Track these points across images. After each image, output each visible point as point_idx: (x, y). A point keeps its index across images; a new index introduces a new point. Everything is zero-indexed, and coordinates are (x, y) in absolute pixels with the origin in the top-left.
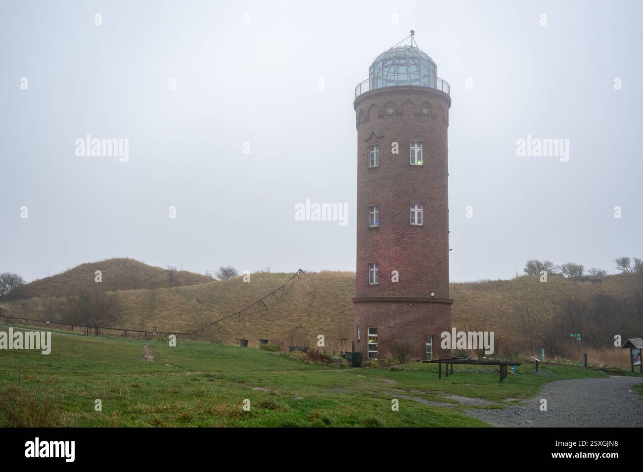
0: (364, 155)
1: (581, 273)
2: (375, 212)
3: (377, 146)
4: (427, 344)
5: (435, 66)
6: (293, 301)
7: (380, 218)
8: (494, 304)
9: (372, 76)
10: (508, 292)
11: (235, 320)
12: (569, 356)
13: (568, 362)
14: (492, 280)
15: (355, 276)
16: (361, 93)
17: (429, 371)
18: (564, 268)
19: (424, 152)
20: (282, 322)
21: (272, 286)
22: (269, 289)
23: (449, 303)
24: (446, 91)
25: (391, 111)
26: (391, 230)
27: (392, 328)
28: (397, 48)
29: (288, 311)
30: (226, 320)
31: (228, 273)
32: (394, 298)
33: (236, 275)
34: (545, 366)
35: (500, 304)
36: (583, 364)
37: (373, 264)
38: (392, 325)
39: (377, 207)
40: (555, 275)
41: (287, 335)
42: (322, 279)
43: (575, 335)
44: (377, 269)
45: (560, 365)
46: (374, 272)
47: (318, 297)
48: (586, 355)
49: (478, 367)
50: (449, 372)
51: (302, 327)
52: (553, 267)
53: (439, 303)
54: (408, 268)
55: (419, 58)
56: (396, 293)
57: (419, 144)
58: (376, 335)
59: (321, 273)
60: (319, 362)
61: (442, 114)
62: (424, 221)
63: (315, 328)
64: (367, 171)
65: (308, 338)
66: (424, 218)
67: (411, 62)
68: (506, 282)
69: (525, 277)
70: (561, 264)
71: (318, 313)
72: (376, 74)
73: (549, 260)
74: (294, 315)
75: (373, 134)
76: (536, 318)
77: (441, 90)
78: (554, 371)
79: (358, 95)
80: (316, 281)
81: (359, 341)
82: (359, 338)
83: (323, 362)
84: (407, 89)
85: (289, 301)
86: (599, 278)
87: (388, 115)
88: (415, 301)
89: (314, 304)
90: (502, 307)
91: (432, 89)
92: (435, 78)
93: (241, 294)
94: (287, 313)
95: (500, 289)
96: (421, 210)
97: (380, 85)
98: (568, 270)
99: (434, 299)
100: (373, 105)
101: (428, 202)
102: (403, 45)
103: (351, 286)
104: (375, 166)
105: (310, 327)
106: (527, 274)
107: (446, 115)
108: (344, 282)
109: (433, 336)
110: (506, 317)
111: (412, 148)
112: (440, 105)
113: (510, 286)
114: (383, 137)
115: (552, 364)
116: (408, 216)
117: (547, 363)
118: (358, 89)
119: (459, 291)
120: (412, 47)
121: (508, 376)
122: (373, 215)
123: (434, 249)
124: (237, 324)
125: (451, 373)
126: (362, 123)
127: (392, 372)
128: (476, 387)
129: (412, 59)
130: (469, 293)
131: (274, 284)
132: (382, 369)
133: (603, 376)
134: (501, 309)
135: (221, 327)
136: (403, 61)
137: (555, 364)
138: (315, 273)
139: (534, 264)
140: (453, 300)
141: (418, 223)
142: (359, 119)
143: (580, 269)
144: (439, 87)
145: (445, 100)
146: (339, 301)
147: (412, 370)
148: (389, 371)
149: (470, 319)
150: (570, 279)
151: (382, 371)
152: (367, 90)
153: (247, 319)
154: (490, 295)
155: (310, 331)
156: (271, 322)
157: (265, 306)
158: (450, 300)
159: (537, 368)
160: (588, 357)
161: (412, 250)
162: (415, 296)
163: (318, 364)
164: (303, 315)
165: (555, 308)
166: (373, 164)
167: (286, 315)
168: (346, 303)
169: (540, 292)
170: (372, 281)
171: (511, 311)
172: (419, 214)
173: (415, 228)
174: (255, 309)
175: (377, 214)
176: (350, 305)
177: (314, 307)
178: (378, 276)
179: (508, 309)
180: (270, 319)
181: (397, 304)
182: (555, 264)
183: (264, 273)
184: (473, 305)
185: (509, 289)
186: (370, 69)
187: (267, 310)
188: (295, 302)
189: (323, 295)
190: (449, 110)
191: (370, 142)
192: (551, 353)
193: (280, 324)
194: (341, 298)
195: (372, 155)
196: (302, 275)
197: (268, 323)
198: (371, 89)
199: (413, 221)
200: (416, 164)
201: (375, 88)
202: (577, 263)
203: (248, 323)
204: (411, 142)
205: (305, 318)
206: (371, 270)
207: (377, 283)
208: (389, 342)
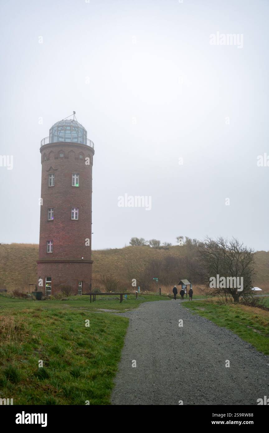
0: (46, 179)
1: (159, 245)
2: (51, 212)
3: (53, 174)
4: (80, 286)
5: (86, 132)
7: (54, 215)
8: (113, 262)
9: (51, 135)
12: (152, 290)
13: (152, 293)
14: (112, 249)
15: (39, 246)
16: (45, 144)
17: (83, 300)
19: (79, 179)
23: (91, 263)
24: (92, 146)
25: (62, 155)
26: (61, 222)
27: (60, 277)
28: (66, 120)
32: (61, 260)
34: (141, 295)
35: (116, 263)
36: (159, 294)
37: (50, 241)
39: (53, 209)
40: (145, 245)
42: (12, 249)
43: (155, 279)
44: (52, 244)
45: (148, 295)
46: (50, 246)
47: (10, 259)
48: (160, 289)
49: (108, 297)
50: (92, 300)
52: (145, 241)
53: (86, 263)
54: (70, 244)
55: (78, 127)
56: (63, 258)
57: (77, 175)
58: (51, 282)
59: (11, 245)
60: (21, 298)
62: (79, 217)
63: (9, 278)
64: (47, 188)
65: (5, 284)
66: (79, 216)
67: (73, 128)
68: (120, 250)
69: (130, 247)
70: (149, 240)
71: (10, 269)
72: (53, 133)
75: (51, 167)
76: (136, 270)
77: (90, 146)
78: (145, 298)
79: (43, 145)
80: (8, 250)
83: (23, 297)
84: (71, 144)
86: (168, 247)
87: (60, 158)
88: (73, 262)
89: (8, 264)
91: (84, 145)
92: (86, 139)
95: (116, 254)
96: (77, 211)
97: (55, 141)
98: (152, 243)
99: (83, 261)
100: (51, 152)
101: (81, 207)
102: (69, 119)
103: (31, 252)
104: (52, 186)
105: (5, 278)
106: (131, 245)
107: (92, 159)
108: (27, 250)
109: (82, 281)
110: (119, 270)
111: (73, 177)
112: (89, 154)
113: (122, 252)
114: (57, 170)
115: (144, 294)
116: (71, 214)
117: (141, 294)
118: (43, 142)
120: (74, 120)
121: (123, 300)
122: (50, 213)
123: (84, 233)
125: (95, 300)
126: (45, 161)
127: (63, 301)
128: (110, 305)
129: (74, 127)
130: (100, 256)
133: (168, 299)
134: (117, 265)
136: (68, 128)
137: (146, 294)
138: (8, 245)
139: (135, 239)
140: (93, 261)
141: (76, 218)
142: (43, 159)
143: (158, 242)
144: (88, 144)
145: (91, 151)
146: (24, 262)
147: (74, 300)
148: (61, 300)
149: (100, 271)
150: (153, 248)
151: (57, 301)
152: (48, 142)
154: (111, 257)
155: (5, 280)
158: (92, 261)
159: (137, 296)
160: (162, 290)
161: (72, 233)
162: (73, 259)
165: (145, 264)
168: (28, 263)
169: (138, 255)
170: (49, 251)
171: (122, 266)
172: (76, 213)
173: (74, 221)
175: (52, 213)
176: (30, 264)
177: (7, 266)
178: (52, 248)
179: (120, 265)
181: (63, 264)
182: (146, 239)
184: (102, 263)
185: (122, 254)
186: (50, 130)
189: (13, 258)
190: (93, 156)
191: (49, 172)
192: (143, 289)
194: (25, 260)
195: (51, 179)
198: (51, 142)
199: (73, 217)
200: (75, 186)
201: (53, 142)
202: (157, 239)
204: (73, 174)
205: (2, 273)
206: (48, 244)
207: (52, 252)
208: (58, 285)
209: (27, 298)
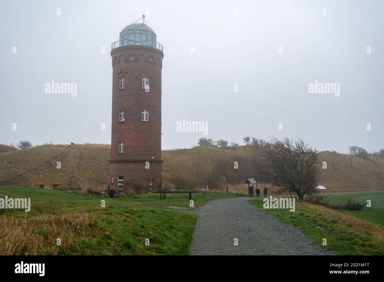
0: (117, 82)
1: (226, 145)
3: (124, 77)
4: (150, 184)
5: (155, 35)
6: (68, 162)
7: (125, 117)
8: (182, 162)
9: (121, 38)
10: (189, 155)
11: (33, 173)
12: (220, 189)
13: (219, 191)
14: (181, 149)
15: (111, 147)
16: (116, 48)
17: (153, 197)
18: (218, 143)
19: (149, 81)
20: (62, 174)
21: (55, 152)
22: (53, 154)
23: (161, 162)
24: (161, 50)
25: (132, 59)
26: (131, 123)
27: (131, 176)
28: (136, 24)
29: (66, 168)
30: (27, 174)
31: (25, 145)
32: (132, 160)
33: (30, 146)
35: (185, 162)
36: (226, 192)
37: (121, 142)
38: (131, 174)
39: (123, 111)
40: (213, 146)
41: (66, 181)
42: (85, 149)
43: (222, 178)
44: (123, 145)
45: (215, 193)
46: (122, 146)
47: (84, 159)
48: (227, 187)
49: (177, 195)
50: (162, 198)
51: (74, 176)
52: (213, 142)
53: (156, 162)
54: (140, 144)
55: (147, 31)
56: (134, 157)
57: (147, 78)
58: (122, 180)
59: (84, 145)
60: (94, 195)
61: (159, 62)
62: (149, 119)
63: (82, 177)
64: (118, 90)
65: (79, 183)
66: (149, 117)
68: (189, 150)
69: (198, 147)
70: (216, 140)
71: (84, 168)
72: (123, 37)
73: (211, 138)
74: (69, 170)
75: (122, 71)
76: (204, 169)
77: (159, 49)
78: (213, 196)
79: (114, 48)
80: (82, 150)
81: (112, 184)
82: (113, 182)
83: (97, 195)
84: (141, 47)
85: (66, 162)
86: (235, 148)
87: (130, 61)
88: (144, 162)
89: (81, 163)
90: (186, 163)
91: (154, 48)
92: (155, 42)
93: (36, 158)
94: (65, 169)
95: (185, 153)
96: (147, 113)
97: (126, 44)
98: (220, 143)
99: (153, 160)
100: (122, 55)
101: (151, 109)
102: (138, 23)
103: (103, 152)
104: (123, 88)
105: (79, 177)
106: (199, 145)
107: (161, 62)
108: (99, 150)
109: (153, 180)
110: (188, 169)
111: (143, 80)
112: (158, 58)
113: (191, 152)
114: (127, 73)
115: (212, 192)
116: (141, 115)
117: (209, 192)
118: (114, 45)
119: (164, 155)
120: (143, 24)
122: (122, 115)
123: (154, 134)
124: (35, 175)
125: (165, 198)
126: (116, 64)
127: (135, 199)
128: (179, 203)
129: (144, 31)
130: (169, 156)
131: (56, 151)
132: (129, 198)
133: (235, 197)
135: (24, 177)
136: (138, 32)
137: (213, 192)
138: (81, 145)
139: (203, 140)
140: (163, 161)
141: (146, 120)
142: (114, 62)
143: (226, 143)
144: (158, 47)
145: (160, 54)
146: (96, 161)
147: (145, 197)
148: (133, 198)
149: (170, 170)
150: (221, 148)
152: (118, 46)
153: (40, 172)
154: (180, 157)
155: (79, 179)
156: (56, 174)
157: (51, 164)
158: (162, 161)
159: (205, 194)
160: (229, 188)
161: (142, 134)
162: (143, 159)
163: (94, 196)
164: (75, 169)
165: (213, 164)
166: (121, 87)
167: (65, 170)
169: (206, 155)
170: (120, 151)
171: (191, 165)
172: (146, 115)
173: (144, 122)
174: (45, 167)
175: (123, 114)
176: (103, 163)
177: (81, 165)
178: (124, 148)
179: (189, 164)
180: (55, 173)
181: (134, 163)
182: (214, 140)
183: (50, 145)
184: (172, 163)
186: (120, 34)
187: (53, 167)
188: (70, 162)
189: (87, 158)
191: (120, 75)
192: (211, 187)
193: (61, 175)
194: (97, 159)
195: (121, 82)
196: (73, 146)
197: (53, 175)
198: (121, 46)
199: (143, 119)
200: (145, 88)
201: (123, 46)
202: (225, 140)
203: (41, 175)
204: (143, 77)
205: (76, 172)
206: (120, 145)
207: (123, 152)
208: (129, 184)
209: (100, 196)
